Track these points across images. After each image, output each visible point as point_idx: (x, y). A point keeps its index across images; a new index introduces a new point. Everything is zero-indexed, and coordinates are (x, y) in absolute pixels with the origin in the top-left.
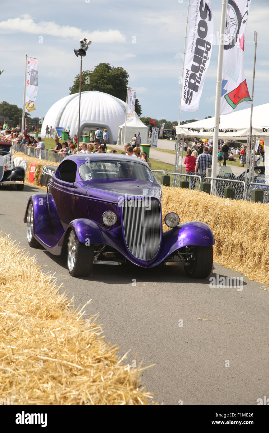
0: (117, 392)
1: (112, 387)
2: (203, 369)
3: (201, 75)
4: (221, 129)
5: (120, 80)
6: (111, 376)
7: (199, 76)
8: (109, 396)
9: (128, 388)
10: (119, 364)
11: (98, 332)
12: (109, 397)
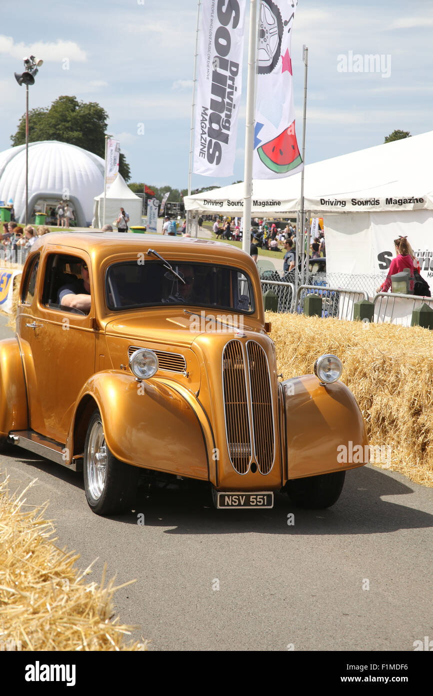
0: (72, 628)
1: (65, 620)
2: (225, 583)
3: (228, 116)
4: (257, 201)
5: (94, 123)
6: (63, 603)
7: (225, 119)
8: (59, 634)
9: (92, 621)
10: (78, 582)
11: (45, 533)
12: (59, 637)
